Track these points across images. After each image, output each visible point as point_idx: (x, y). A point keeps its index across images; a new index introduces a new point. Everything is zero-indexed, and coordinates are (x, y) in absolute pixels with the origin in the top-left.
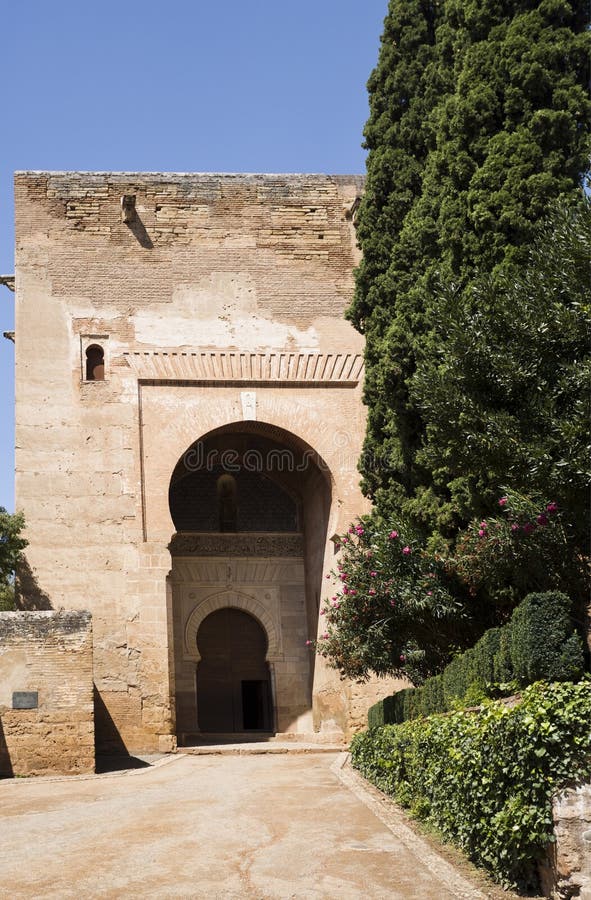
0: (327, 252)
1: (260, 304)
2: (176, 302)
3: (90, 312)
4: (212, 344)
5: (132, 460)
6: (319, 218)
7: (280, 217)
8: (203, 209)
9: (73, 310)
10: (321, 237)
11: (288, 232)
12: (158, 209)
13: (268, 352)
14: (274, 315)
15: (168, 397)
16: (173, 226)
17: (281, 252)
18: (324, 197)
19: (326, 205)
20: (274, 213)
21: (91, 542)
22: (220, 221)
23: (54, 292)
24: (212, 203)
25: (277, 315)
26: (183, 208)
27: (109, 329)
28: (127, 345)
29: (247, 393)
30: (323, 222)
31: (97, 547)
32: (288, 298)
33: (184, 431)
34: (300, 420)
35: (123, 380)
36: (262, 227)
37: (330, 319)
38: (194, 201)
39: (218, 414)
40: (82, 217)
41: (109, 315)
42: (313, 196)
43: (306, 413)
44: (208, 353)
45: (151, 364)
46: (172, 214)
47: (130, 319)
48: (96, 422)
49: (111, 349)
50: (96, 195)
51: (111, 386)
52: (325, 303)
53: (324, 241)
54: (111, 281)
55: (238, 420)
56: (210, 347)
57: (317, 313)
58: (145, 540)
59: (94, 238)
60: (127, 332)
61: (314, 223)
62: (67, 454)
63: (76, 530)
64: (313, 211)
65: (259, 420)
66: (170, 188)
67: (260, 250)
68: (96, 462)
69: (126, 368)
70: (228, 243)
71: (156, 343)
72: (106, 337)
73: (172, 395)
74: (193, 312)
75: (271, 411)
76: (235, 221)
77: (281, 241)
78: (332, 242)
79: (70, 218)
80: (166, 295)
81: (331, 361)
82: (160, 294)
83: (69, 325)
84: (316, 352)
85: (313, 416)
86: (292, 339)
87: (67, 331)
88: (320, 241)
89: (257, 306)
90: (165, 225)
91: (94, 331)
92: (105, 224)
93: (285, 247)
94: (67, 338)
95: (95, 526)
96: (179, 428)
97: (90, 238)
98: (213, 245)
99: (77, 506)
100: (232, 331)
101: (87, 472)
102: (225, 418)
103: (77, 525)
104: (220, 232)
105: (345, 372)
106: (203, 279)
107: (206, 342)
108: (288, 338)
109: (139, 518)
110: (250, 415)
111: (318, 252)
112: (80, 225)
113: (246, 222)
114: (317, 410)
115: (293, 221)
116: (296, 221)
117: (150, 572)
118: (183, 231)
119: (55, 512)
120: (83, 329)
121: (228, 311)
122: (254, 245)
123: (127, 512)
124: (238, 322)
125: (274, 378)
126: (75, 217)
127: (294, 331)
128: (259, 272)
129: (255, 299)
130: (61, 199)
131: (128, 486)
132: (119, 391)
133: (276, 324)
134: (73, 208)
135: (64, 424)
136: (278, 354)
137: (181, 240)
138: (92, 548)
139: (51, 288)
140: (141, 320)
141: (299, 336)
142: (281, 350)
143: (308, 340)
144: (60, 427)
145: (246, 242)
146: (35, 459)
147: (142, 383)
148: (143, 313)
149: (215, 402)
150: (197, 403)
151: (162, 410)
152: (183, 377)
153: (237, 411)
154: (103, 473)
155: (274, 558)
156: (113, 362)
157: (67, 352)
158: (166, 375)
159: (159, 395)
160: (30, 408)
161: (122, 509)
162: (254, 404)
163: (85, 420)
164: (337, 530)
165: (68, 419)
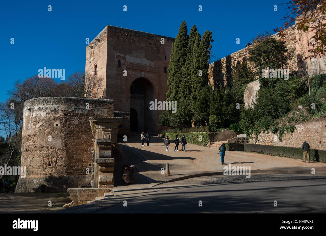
0: (156, 49)
2: (133, 54)
3: (119, 54)
7: (149, 41)
8: (138, 38)
9: (116, 53)
10: (155, 46)
11: (151, 44)
12: (131, 36)
13: (146, 65)
16: (133, 40)
22: (140, 40)
24: (139, 37)
25: (148, 59)
27: (122, 58)
28: (125, 61)
29: (143, 72)
30: (156, 43)
32: (150, 56)
33: (133, 78)
34: (151, 78)
35: (124, 67)
36: (147, 43)
37: (156, 61)
38: (136, 36)
41: (122, 55)
44: (137, 64)
45: (129, 65)
46: (133, 38)
47: (125, 56)
49: (122, 61)
50: (121, 32)
52: (155, 58)
55: (141, 77)
57: (154, 60)
58: (126, 97)
60: (125, 59)
61: (154, 43)
62: (114, 80)
64: (154, 41)
65: (145, 77)
66: (133, 33)
68: (119, 82)
69: (125, 65)
70: (141, 45)
71: (129, 61)
73: (131, 71)
74: (135, 57)
76: (143, 41)
77: (149, 45)
78: (157, 47)
79: (116, 36)
80: (131, 53)
81: (156, 68)
84: (154, 66)
85: (153, 77)
87: (115, 57)
88: (155, 47)
89: (145, 57)
90: (131, 40)
91: (120, 58)
92: (122, 38)
93: (150, 47)
95: (119, 94)
97: (120, 40)
98: (139, 45)
99: (116, 90)
100: (141, 61)
101: (117, 84)
102: (139, 76)
103: (116, 93)
104: (140, 42)
105: (158, 70)
106: (137, 51)
107: (137, 62)
109: (126, 93)
110: (143, 76)
112: (118, 37)
116: (152, 42)
117: (127, 103)
119: (112, 91)
120: (118, 57)
121: (141, 57)
122: (145, 45)
124: (142, 59)
125: (147, 70)
127: (150, 62)
128: (146, 51)
129: (145, 55)
130: (115, 32)
132: (123, 69)
133: (148, 61)
134: (117, 34)
137: (134, 43)
139: (113, 48)
140: (127, 57)
141: (151, 63)
142: (148, 65)
143: (153, 64)
144: (113, 75)
145: (144, 45)
146: (109, 80)
147: (127, 68)
148: (128, 55)
149: (138, 73)
150: (135, 73)
151: (130, 74)
152: (133, 68)
153: (141, 75)
154: (120, 84)
155: (140, 100)
156: (122, 64)
157: (115, 61)
158: (131, 68)
159: (129, 71)
160: (109, 71)
161: (123, 91)
162: (144, 74)
163: (118, 74)
164: (155, 98)
165: (115, 74)
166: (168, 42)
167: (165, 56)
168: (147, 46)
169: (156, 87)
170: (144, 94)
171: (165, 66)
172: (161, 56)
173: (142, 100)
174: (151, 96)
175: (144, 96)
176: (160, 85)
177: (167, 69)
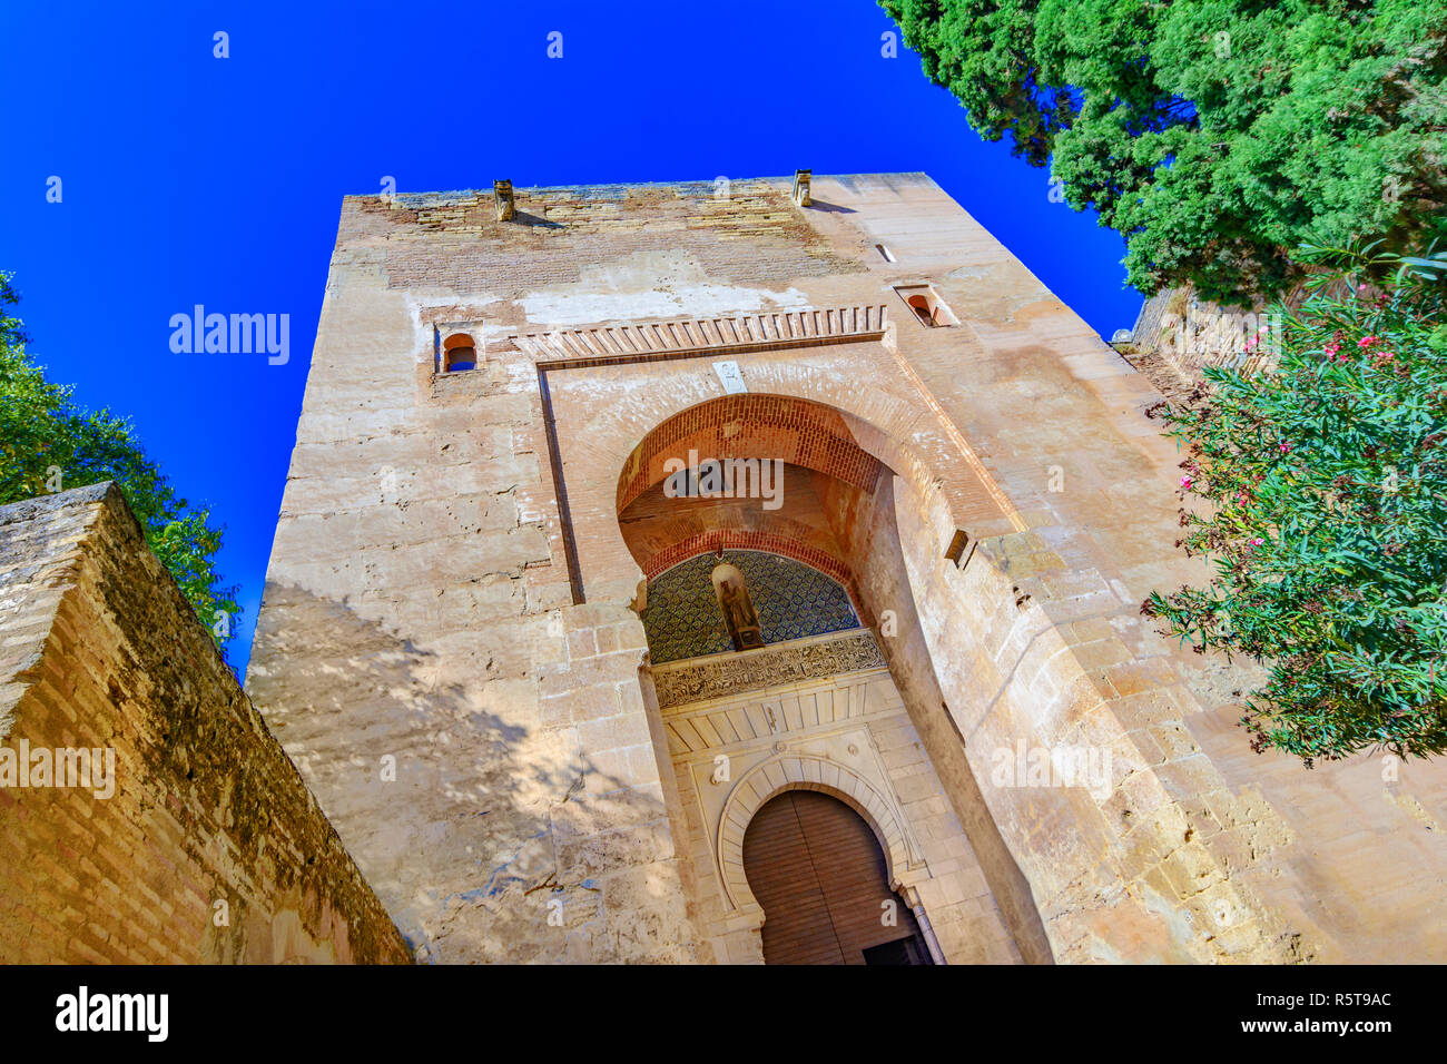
0: (781, 228)
1: (710, 273)
2: (586, 281)
3: (451, 300)
4: (651, 316)
5: (535, 469)
6: (758, 205)
8: (607, 206)
9: (421, 301)
10: (767, 218)
11: (725, 217)
12: (547, 210)
13: (739, 316)
14: (732, 281)
15: (591, 381)
16: (570, 220)
17: (722, 231)
18: (756, 191)
19: (763, 196)
20: (699, 205)
21: (450, 625)
22: (632, 214)
24: (620, 202)
25: (736, 281)
26: (581, 208)
27: (483, 314)
28: (514, 328)
29: (723, 363)
30: (765, 208)
31: (464, 634)
32: (747, 266)
33: (628, 420)
34: (819, 385)
35: (510, 366)
36: (690, 215)
37: (811, 279)
38: (595, 202)
39: (681, 391)
40: (440, 221)
41: (483, 300)
42: (744, 191)
43: (823, 376)
44: (647, 324)
45: (558, 343)
46: (569, 212)
47: (516, 303)
48: (464, 423)
49: (487, 334)
50: (460, 204)
51: (488, 375)
52: (799, 266)
53: (772, 220)
54: (483, 269)
55: (719, 395)
56: (647, 319)
57: (797, 274)
58: (578, 597)
59: (458, 236)
60: (514, 315)
61: (754, 209)
62: (399, 477)
63: (412, 607)
64: (748, 201)
65: (752, 391)
66: (561, 195)
67: (694, 233)
68: (465, 480)
69: (514, 353)
70: (649, 229)
71: (562, 321)
72: (478, 323)
73: (600, 379)
74: (614, 288)
75: (768, 378)
76: (653, 212)
77: (717, 223)
78: (784, 220)
79: (423, 223)
80: (571, 277)
81: (834, 316)
82: (562, 275)
83: (416, 316)
84: (809, 309)
85: (836, 377)
86: (768, 301)
87: (411, 322)
88: (767, 221)
89: (706, 276)
91: (458, 319)
92: (474, 224)
93: (726, 227)
94: (411, 330)
95: (461, 592)
96: (619, 417)
97: (453, 236)
98: (632, 231)
99: (420, 561)
100: (677, 300)
101: (440, 499)
102: (696, 395)
103: (416, 595)
104: (636, 221)
105: (860, 324)
106: (622, 259)
107: (642, 313)
108: (763, 301)
109: (560, 560)
110: (735, 387)
111: (769, 229)
112: (437, 226)
113: (666, 212)
114: (840, 370)
115: (728, 209)
116: (730, 209)
117: (599, 664)
118: (585, 223)
119: (364, 578)
120: (439, 317)
121: (666, 283)
122: (684, 228)
123: (530, 554)
124: (685, 291)
125: (759, 340)
126: (429, 222)
127: (768, 293)
128: (698, 249)
129: (701, 270)
130: (411, 210)
131: (533, 509)
132: (504, 380)
133: (738, 289)
134: (427, 215)
135: (396, 432)
136: (756, 316)
137: (583, 230)
138: (449, 639)
139: (386, 282)
140: (535, 301)
141: (776, 297)
142: (757, 312)
143: (793, 299)
145: (671, 227)
146: (330, 491)
147: (543, 368)
148: (537, 295)
149: (673, 378)
150: (644, 383)
151: (585, 397)
152: (613, 352)
153: (713, 385)
154: (475, 495)
155: (838, 678)
156: (491, 349)
157: (410, 344)
158: (584, 354)
159: (575, 380)
160: (330, 417)
161: (520, 549)
162: (738, 374)
163: (440, 424)
164: (956, 522)
165: (406, 425)
166: (856, 192)
167: (880, 247)
168: (701, 228)
169: (917, 436)
170: (859, 619)
171: (906, 294)
172: (845, 253)
173: (865, 674)
174: (915, 560)
175: (863, 632)
176: (946, 408)
177: (938, 303)
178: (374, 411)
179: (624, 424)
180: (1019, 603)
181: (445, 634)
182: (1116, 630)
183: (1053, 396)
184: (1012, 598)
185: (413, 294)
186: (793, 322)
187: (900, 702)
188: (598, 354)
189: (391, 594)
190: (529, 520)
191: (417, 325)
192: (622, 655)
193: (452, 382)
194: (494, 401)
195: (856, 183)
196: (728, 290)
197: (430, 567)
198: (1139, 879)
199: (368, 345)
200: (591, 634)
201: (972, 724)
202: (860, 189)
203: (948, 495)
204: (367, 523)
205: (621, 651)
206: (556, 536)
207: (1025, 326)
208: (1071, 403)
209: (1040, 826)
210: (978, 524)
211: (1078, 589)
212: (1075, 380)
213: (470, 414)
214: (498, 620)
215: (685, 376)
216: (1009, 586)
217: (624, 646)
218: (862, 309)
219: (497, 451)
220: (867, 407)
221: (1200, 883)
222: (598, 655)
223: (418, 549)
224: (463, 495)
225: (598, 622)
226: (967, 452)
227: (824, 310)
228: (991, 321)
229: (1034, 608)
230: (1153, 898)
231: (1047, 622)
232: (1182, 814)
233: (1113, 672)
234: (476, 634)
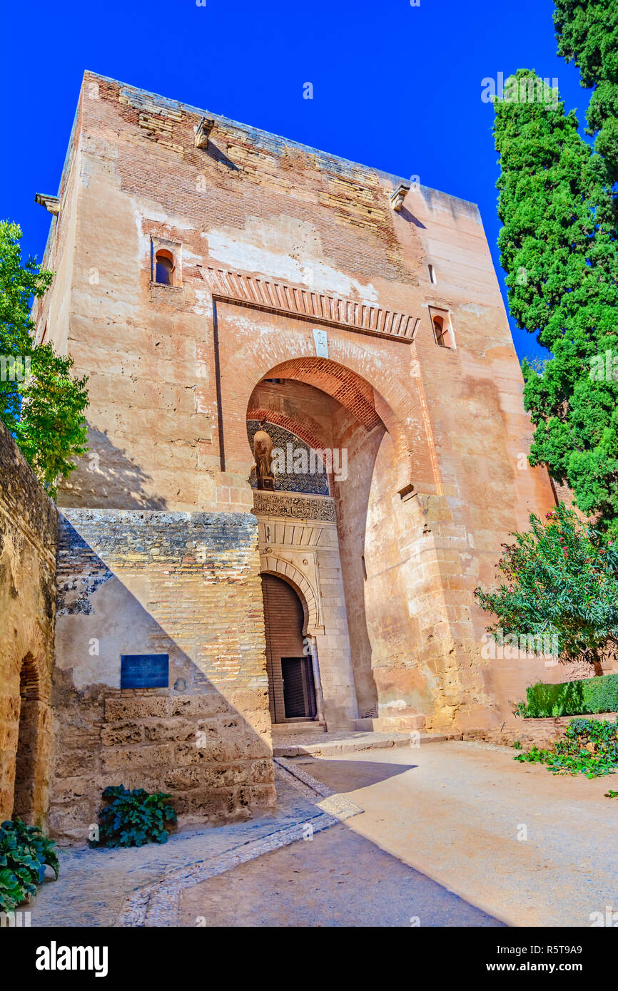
0: (376, 226)
1: (326, 252)
2: (248, 231)
3: (161, 217)
4: (284, 277)
5: (207, 377)
6: (367, 197)
7: (336, 186)
8: (269, 159)
9: (142, 210)
10: (370, 212)
11: (343, 200)
12: (230, 146)
13: (336, 296)
14: (337, 265)
15: (242, 319)
16: (243, 164)
17: (339, 214)
18: (368, 182)
19: (372, 189)
20: (330, 182)
21: (159, 464)
22: (285, 173)
23: (124, 188)
24: (278, 158)
25: (342, 266)
26: (252, 153)
27: (181, 238)
28: (200, 258)
29: (319, 331)
30: (370, 201)
31: (166, 472)
32: (349, 254)
33: (260, 357)
34: (368, 366)
35: (197, 291)
36: (321, 190)
37: (384, 280)
38: (262, 151)
39: (292, 345)
40: (154, 130)
41: (182, 225)
42: (360, 178)
43: (371, 361)
44: (281, 284)
45: (226, 282)
46: (243, 156)
47: (203, 235)
48: (167, 328)
49: (183, 257)
50: (169, 116)
51: (183, 294)
52: (379, 266)
53: (372, 216)
54: (184, 194)
55: (312, 355)
56: (282, 279)
57: (374, 273)
58: (223, 469)
59: (168, 152)
60: (201, 247)
61: (363, 199)
62: (132, 357)
63: (140, 448)
64: (361, 190)
65: (331, 359)
66: (240, 133)
67: (322, 208)
68: (167, 372)
69: (200, 280)
70: (293, 194)
71: (230, 263)
72: (178, 245)
73: (247, 318)
74: (265, 245)
75: (341, 352)
76: (299, 177)
77: (338, 206)
78: (380, 219)
79: (142, 127)
80: (239, 223)
81: (390, 316)
82: (234, 219)
83: (139, 225)
84: (377, 306)
85: (379, 364)
86: (355, 290)
87: (136, 229)
88: (369, 215)
89: (323, 254)
90: (234, 161)
91: (166, 236)
92: (178, 142)
93: (342, 211)
94: (136, 236)
95: (165, 445)
96: (255, 352)
97: (164, 150)
98: (283, 192)
99: (144, 420)
100: (301, 270)
101: (155, 382)
102: (299, 351)
103: (142, 441)
104: (286, 183)
105: (402, 329)
106: (273, 218)
107: (279, 274)
108: (352, 289)
109: (215, 441)
110: (322, 352)
111: (369, 224)
112: (153, 136)
113: (307, 181)
114: (381, 359)
115: (346, 193)
116: (348, 194)
117: (231, 508)
118: (252, 171)
119: (115, 422)
120: (154, 231)
121: (297, 251)
122: (316, 202)
123: (201, 434)
124: (307, 263)
125: (342, 321)
126: (147, 128)
127: (356, 283)
128: (322, 227)
129: (321, 248)
130: (134, 108)
131: (202, 405)
132: (192, 302)
133: (340, 273)
134: (145, 120)
135: (129, 323)
136: (345, 300)
137: (251, 178)
138: (159, 472)
139: (119, 183)
140: (215, 238)
141: (360, 288)
142: (347, 297)
143: (369, 295)
144: (124, 325)
145: (309, 197)
146: (92, 356)
147: (216, 298)
148: (217, 233)
149: (288, 333)
150: (271, 330)
151: (237, 331)
152: (258, 301)
153: (311, 347)
154: (174, 385)
155: (309, 522)
156: (185, 271)
157: (136, 249)
158: (241, 297)
159: (233, 314)
160: (89, 297)
161: (196, 429)
162: (326, 343)
163: (154, 324)
164: (411, 480)
165: (136, 319)
166: (431, 209)
167: (430, 267)
168: (325, 206)
169: (409, 419)
170: (329, 490)
171: (434, 313)
172: (410, 264)
173: (323, 523)
174: (379, 481)
175: (330, 499)
176: (429, 408)
177: (449, 327)
178: (116, 301)
179: (257, 359)
180: (425, 532)
181: (157, 469)
182: (461, 559)
183: (485, 417)
184: (422, 529)
185: (137, 202)
186: (365, 314)
187: (337, 545)
188: (249, 300)
189: (130, 436)
190: (202, 411)
191: (140, 233)
192: (241, 506)
193: (160, 291)
194: (186, 316)
195: (433, 199)
196: (333, 272)
197: (149, 426)
198: (425, 662)
199: (109, 241)
200: (227, 490)
201: (375, 573)
202: (434, 206)
203: (412, 463)
204: (115, 385)
205: (240, 504)
206: (215, 426)
207: (490, 362)
208: (492, 424)
209: (389, 629)
210: (421, 484)
211: (453, 534)
212: (501, 411)
213: (172, 322)
214: (182, 469)
215: (296, 333)
216: (424, 523)
217: (243, 502)
218: (406, 317)
219: (186, 356)
220: (389, 391)
221: (447, 670)
222: (230, 503)
223: (143, 412)
224: (167, 383)
225: (232, 485)
226: (430, 439)
227: (385, 310)
228: (473, 352)
229: (431, 537)
230: (426, 670)
231: (433, 546)
232: (453, 643)
233: (451, 577)
234: (173, 474)
